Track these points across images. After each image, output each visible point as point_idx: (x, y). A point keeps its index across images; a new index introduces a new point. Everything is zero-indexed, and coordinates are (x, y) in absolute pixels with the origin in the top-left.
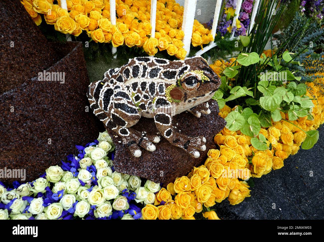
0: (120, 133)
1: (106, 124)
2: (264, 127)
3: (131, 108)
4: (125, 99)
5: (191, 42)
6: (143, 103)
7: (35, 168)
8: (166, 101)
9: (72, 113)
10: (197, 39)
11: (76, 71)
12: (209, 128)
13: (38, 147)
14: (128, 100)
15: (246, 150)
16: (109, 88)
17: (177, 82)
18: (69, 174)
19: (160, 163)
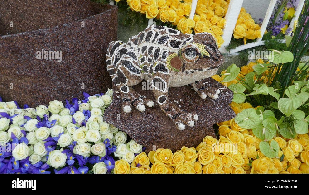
0: (121, 90)
1: (113, 80)
2: (285, 137)
3: (135, 67)
4: (131, 58)
5: (233, 33)
6: (146, 65)
7: (45, 99)
8: (165, 67)
9: (89, 63)
10: (240, 31)
11: (105, 29)
12: (212, 113)
13: (51, 82)
14: (134, 60)
15: (250, 151)
16: (125, 48)
17: (179, 51)
18: (67, 111)
19: (146, 126)
